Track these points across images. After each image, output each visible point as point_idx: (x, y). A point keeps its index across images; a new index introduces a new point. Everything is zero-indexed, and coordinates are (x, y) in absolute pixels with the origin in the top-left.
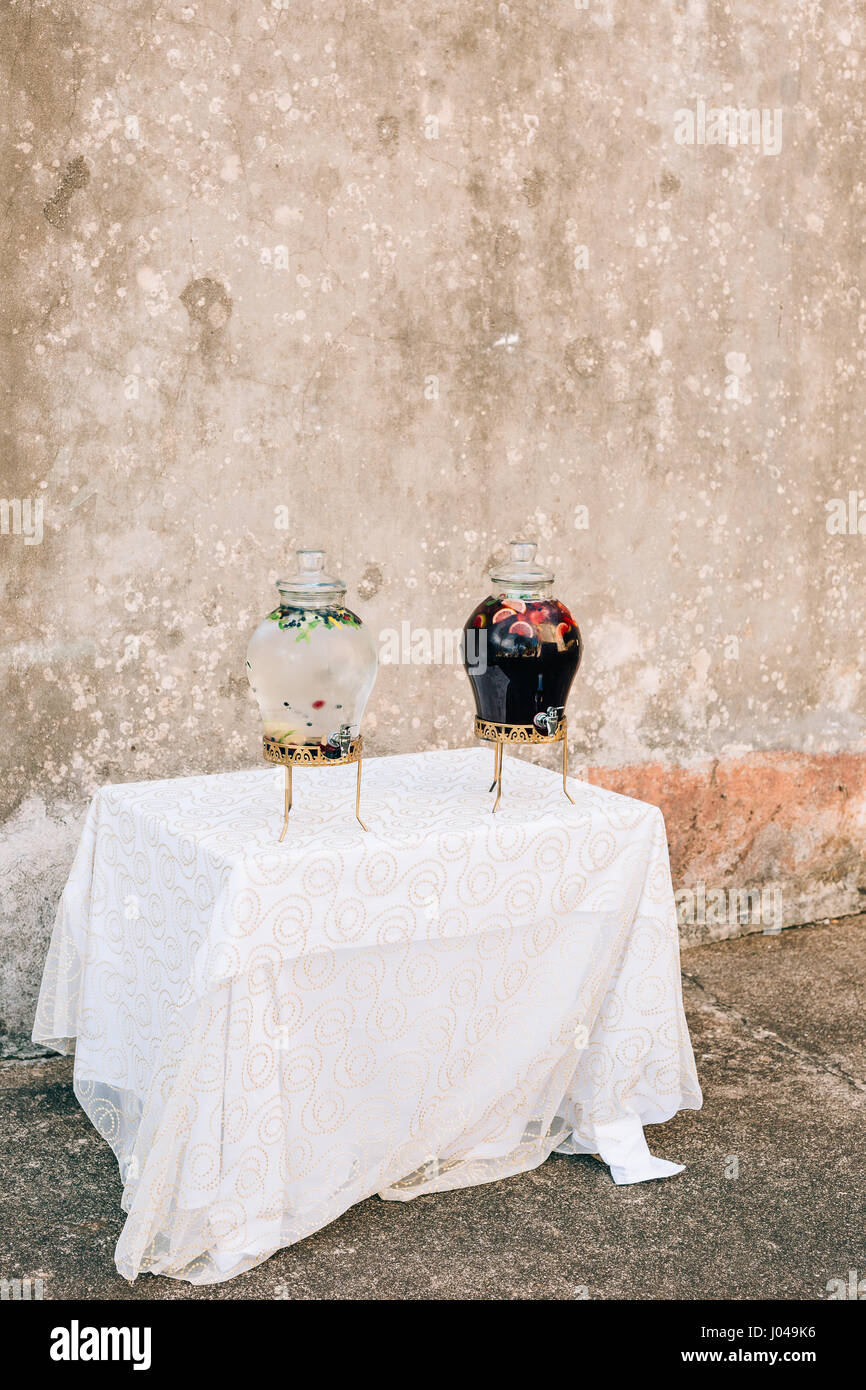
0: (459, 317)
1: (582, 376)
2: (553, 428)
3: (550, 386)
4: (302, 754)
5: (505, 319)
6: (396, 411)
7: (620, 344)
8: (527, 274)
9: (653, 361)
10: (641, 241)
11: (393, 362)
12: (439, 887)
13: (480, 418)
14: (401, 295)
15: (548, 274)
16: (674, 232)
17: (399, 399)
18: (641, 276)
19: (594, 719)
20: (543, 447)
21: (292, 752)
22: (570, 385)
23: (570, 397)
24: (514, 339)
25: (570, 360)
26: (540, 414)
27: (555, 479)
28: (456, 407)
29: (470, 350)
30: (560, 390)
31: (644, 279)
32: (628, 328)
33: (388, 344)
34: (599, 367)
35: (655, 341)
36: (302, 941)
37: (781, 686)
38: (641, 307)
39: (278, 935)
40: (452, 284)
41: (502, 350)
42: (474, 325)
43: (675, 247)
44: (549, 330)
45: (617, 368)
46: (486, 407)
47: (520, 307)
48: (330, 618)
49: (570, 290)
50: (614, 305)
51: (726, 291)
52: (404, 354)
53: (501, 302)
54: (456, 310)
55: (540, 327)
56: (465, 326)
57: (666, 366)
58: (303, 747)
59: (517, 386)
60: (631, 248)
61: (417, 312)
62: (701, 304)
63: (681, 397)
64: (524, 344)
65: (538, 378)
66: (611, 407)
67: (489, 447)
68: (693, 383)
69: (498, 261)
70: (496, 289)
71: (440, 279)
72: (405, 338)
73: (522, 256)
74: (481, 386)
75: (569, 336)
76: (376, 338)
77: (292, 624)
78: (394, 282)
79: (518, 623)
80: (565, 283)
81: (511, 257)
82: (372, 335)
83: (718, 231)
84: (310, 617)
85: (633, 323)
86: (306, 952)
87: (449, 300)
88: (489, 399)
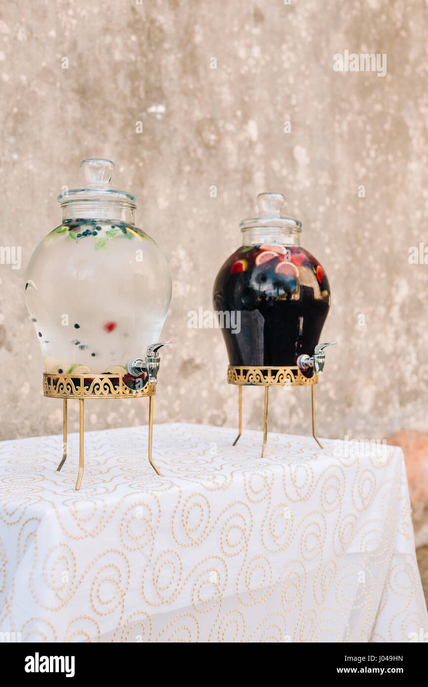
0: (123, 84)
1: (207, 146)
2: (189, 184)
3: (186, 150)
4: (102, 384)
5: (156, 94)
6: (77, 152)
7: (230, 127)
8: (171, 61)
9: (252, 144)
10: (242, 53)
11: (73, 111)
12: (247, 533)
13: (138, 168)
14: (80, 56)
15: (183, 63)
16: (263, 51)
17: (79, 142)
18: (243, 79)
19: (218, 416)
20: (182, 197)
21: (88, 382)
22: (200, 151)
23: (199, 161)
24: (161, 109)
25: (199, 132)
26: (180, 172)
27: (191, 224)
28: (121, 156)
29: (131, 111)
30: (192, 155)
31: (244, 82)
32: (235, 116)
33: (71, 95)
34: (218, 142)
35: (252, 129)
36: (120, 607)
37: (332, 394)
38: (243, 102)
39: (95, 601)
40: (118, 56)
41: (153, 116)
42: (134, 92)
43: (263, 63)
44: (185, 107)
45: (230, 146)
46: (143, 160)
47: (166, 85)
48: (128, 229)
49: (198, 79)
50: (227, 97)
51: (294, 102)
52: (82, 106)
53: (152, 78)
54: (121, 77)
55: (178, 102)
56: (127, 91)
57: (259, 149)
58: (102, 376)
59: (164, 146)
60: (236, 58)
61: (92, 74)
62: (279, 108)
63: (269, 174)
64: (168, 115)
65: (179, 143)
66: (226, 173)
67: (145, 192)
68: (275, 164)
69: (150, 45)
70: (149, 66)
71: (109, 49)
72: (84, 93)
73: (167, 45)
74: (140, 142)
75: (198, 114)
76: (61, 89)
77: (86, 234)
78: (74, 45)
79: (282, 263)
80: (195, 73)
81: (159, 44)
82: (58, 85)
83: (288, 58)
84: (106, 228)
85: (239, 113)
86: (123, 622)
87: (116, 68)
88: (145, 154)
